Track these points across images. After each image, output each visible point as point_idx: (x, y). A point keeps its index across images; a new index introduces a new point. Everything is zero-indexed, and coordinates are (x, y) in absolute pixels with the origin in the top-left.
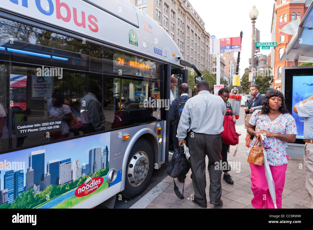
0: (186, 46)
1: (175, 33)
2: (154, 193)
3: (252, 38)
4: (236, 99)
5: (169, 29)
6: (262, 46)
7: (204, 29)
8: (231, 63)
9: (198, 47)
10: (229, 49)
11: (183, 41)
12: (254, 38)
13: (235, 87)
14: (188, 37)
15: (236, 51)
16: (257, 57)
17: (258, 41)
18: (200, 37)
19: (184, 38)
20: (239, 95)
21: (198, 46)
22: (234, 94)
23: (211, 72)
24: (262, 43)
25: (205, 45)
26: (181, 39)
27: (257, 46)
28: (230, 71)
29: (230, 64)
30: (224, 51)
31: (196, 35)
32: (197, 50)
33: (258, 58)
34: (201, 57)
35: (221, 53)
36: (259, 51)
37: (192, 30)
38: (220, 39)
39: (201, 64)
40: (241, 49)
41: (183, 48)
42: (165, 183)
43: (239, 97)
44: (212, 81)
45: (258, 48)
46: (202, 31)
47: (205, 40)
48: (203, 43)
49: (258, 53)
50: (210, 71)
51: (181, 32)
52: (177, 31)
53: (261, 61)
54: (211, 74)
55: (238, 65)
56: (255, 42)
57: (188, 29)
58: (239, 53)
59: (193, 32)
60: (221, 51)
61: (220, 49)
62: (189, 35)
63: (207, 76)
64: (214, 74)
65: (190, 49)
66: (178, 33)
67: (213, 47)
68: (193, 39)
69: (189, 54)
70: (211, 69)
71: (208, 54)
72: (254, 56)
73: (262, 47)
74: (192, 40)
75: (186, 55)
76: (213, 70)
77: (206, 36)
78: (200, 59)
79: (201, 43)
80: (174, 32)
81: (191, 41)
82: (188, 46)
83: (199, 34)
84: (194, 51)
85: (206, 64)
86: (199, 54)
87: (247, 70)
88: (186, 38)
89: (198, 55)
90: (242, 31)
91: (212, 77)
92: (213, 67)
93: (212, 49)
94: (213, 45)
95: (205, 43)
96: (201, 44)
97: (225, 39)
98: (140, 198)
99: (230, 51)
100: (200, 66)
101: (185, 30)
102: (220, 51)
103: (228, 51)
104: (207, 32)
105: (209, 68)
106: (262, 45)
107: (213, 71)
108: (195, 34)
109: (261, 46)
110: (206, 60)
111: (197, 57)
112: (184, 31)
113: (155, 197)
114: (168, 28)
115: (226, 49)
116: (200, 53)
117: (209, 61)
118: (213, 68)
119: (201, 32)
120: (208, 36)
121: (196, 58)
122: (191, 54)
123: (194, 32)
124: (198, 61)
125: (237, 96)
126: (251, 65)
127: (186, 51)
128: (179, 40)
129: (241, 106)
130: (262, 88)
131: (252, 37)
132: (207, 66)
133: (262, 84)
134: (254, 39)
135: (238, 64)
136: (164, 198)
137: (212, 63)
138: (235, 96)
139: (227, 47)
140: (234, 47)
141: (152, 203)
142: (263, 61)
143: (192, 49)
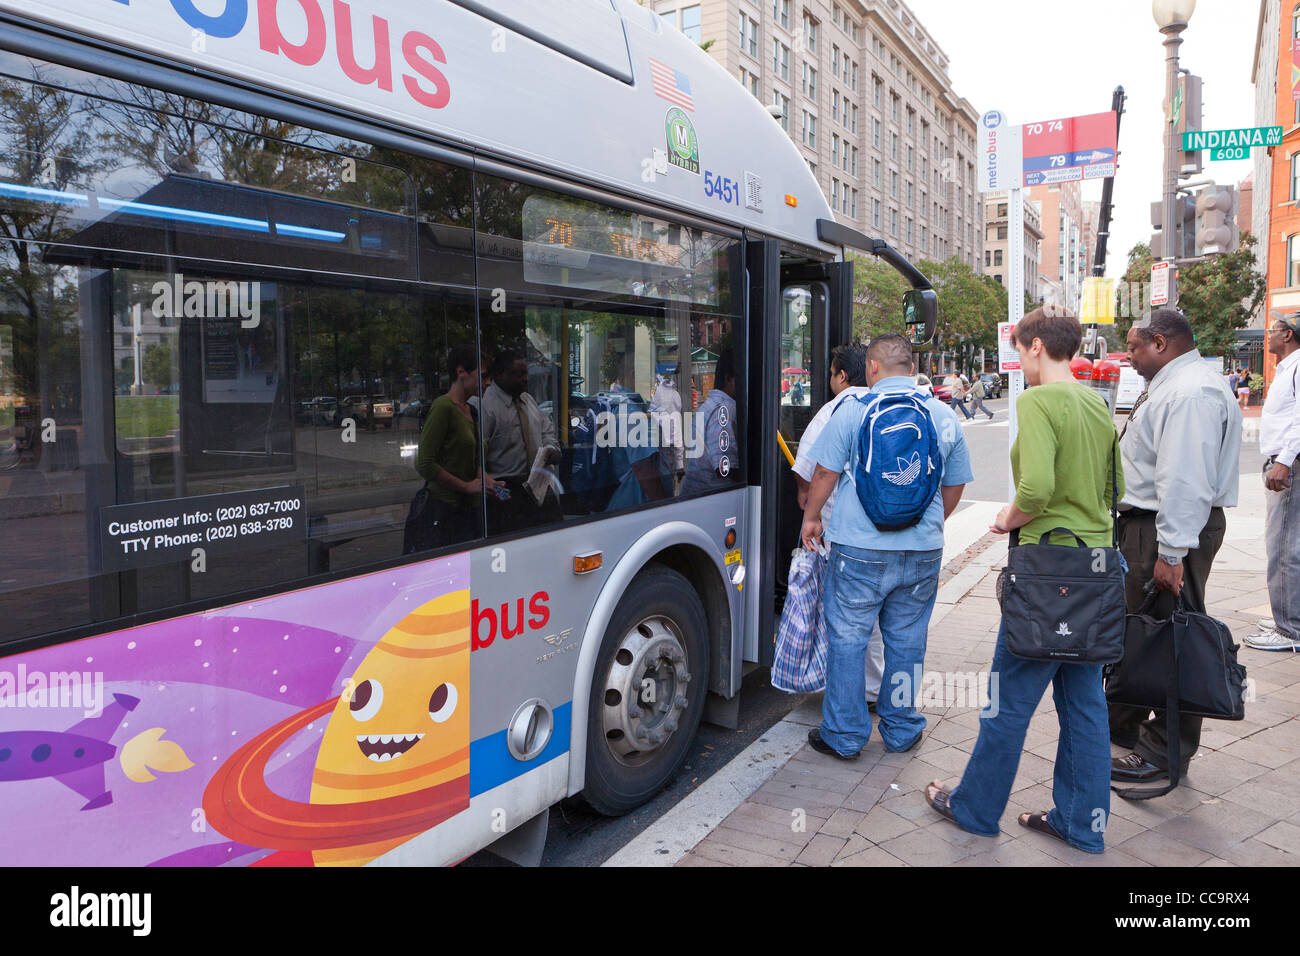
0: (868, 159)
1: (819, 108)
2: (757, 765)
3: (1163, 115)
4: (1096, 379)
5: (793, 94)
6: (1210, 145)
7: (946, 83)
8: (1066, 226)
9: (919, 163)
10: (1066, 166)
11: (853, 141)
12: (1174, 114)
13: (1088, 330)
14: (877, 122)
15: (1094, 176)
16: (1186, 195)
17: (1192, 124)
18: (930, 118)
19: (858, 125)
20: (1107, 364)
21: (918, 157)
22: (1087, 360)
23: (980, 269)
24: (1210, 135)
25: (952, 151)
26: (845, 134)
27: (1190, 147)
28: (1062, 262)
29: (1062, 229)
30: (1042, 178)
31: (911, 111)
32: (914, 176)
33: (1194, 200)
34: (935, 204)
35: (1026, 184)
36: (1199, 170)
37: (892, 92)
38: (1025, 128)
39: (935, 236)
40: (1118, 166)
41: (856, 170)
42: (798, 726)
43: (1106, 372)
44: (982, 307)
45: (1192, 155)
46: (937, 94)
47: (951, 129)
48: (942, 144)
49: (1194, 179)
50: (973, 262)
51: (846, 100)
52: (828, 97)
53: (1206, 212)
54: (979, 275)
55: (1102, 233)
56: (1181, 130)
57: (877, 89)
58: (1109, 183)
59: (896, 97)
60: (1029, 176)
61: (1024, 168)
62: (882, 114)
63: (962, 283)
64: (992, 277)
65: (887, 171)
66: (835, 108)
67: (991, 163)
68: (899, 128)
69: (882, 193)
70: (977, 255)
71: (963, 192)
72: (1174, 191)
73: (1213, 149)
74: (895, 136)
75: (868, 200)
76: (988, 259)
77: (958, 115)
78: (929, 214)
79: (932, 146)
80: (815, 102)
81: (889, 139)
82: (877, 162)
83: (926, 109)
84: (903, 182)
85: (955, 233)
86: (924, 194)
87: (1140, 253)
88: (870, 125)
89: (919, 197)
90: (1120, 87)
91: (985, 288)
92: (987, 247)
93: (990, 168)
94: (992, 152)
95: (951, 143)
96: (932, 151)
97: (1045, 124)
98: (699, 783)
99: (1068, 173)
100: (932, 241)
101: (862, 92)
102: (1025, 176)
103: (1057, 176)
104: (960, 96)
105: (968, 249)
106: (1214, 141)
107: (989, 265)
108: (908, 107)
109: (1206, 147)
110: (956, 218)
111: (918, 204)
112: (861, 98)
113: (757, 779)
114: (793, 89)
115: (1051, 168)
116: (928, 187)
117: (968, 220)
118: (988, 252)
119: (934, 97)
120: (964, 112)
121: (914, 212)
122: (888, 193)
123: (904, 101)
124: (923, 223)
125: (1101, 369)
126: (1160, 231)
127: (870, 181)
128: (836, 136)
129: (1117, 413)
130: (1210, 329)
131: (1164, 109)
132: (959, 244)
133: (1212, 314)
134: (1176, 119)
135: (1105, 229)
136: (794, 787)
137: (984, 229)
138: (1091, 367)
139: (1055, 158)
140: (1085, 158)
141: (747, 801)
142: (1215, 211)
143: (895, 173)
